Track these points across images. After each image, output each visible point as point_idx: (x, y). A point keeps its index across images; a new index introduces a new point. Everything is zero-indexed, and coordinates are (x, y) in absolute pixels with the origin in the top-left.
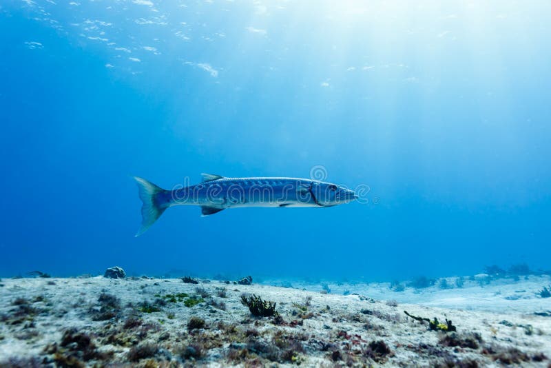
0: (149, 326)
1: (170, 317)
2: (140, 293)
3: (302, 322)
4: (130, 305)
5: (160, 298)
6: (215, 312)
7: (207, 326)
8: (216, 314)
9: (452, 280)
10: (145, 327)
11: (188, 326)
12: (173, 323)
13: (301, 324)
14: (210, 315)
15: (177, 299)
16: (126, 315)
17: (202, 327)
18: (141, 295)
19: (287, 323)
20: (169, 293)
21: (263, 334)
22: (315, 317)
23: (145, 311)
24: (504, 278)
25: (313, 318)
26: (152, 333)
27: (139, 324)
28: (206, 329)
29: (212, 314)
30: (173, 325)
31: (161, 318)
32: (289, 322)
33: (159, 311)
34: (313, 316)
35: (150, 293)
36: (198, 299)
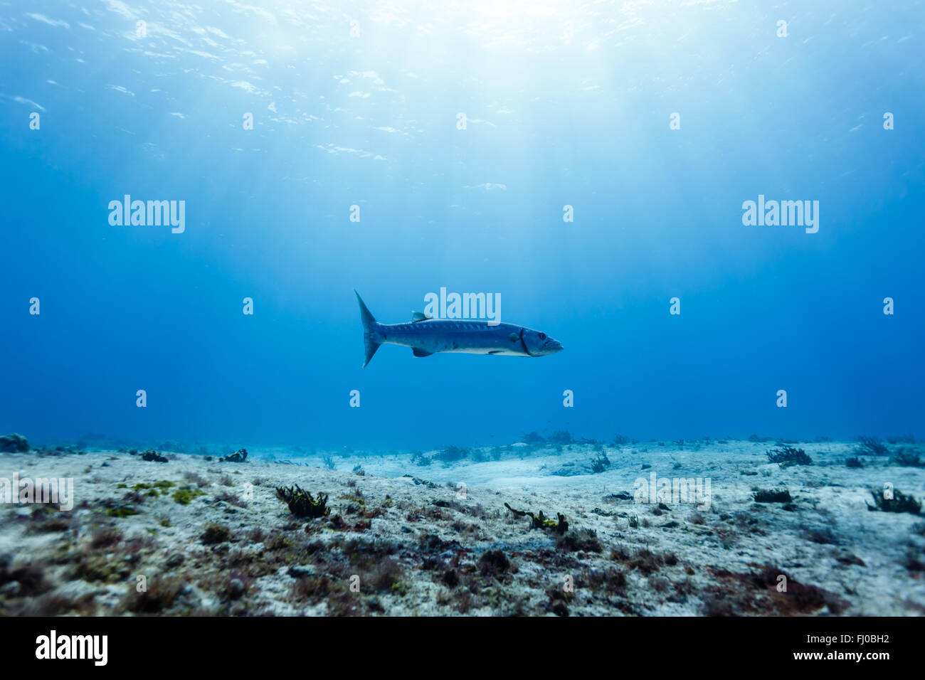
0: (137, 542)
1: (166, 524)
2: (89, 482)
3: (370, 523)
4: (84, 505)
5: (129, 490)
6: (234, 511)
7: (233, 537)
8: (238, 516)
9: (487, 450)
10: (129, 544)
11: (202, 537)
12: (173, 534)
13: (369, 526)
14: (227, 518)
15: (158, 490)
16: (85, 523)
17: (226, 540)
18: (93, 485)
19: (350, 527)
20: (141, 482)
21: (331, 547)
22: (383, 514)
23: (116, 515)
24: (545, 447)
25: (380, 516)
26: (147, 554)
27: (119, 539)
28: (233, 542)
29: (229, 515)
30: (175, 537)
31: (150, 527)
32: (353, 525)
33: (137, 513)
34: (380, 513)
35: (106, 481)
36: (193, 490)
